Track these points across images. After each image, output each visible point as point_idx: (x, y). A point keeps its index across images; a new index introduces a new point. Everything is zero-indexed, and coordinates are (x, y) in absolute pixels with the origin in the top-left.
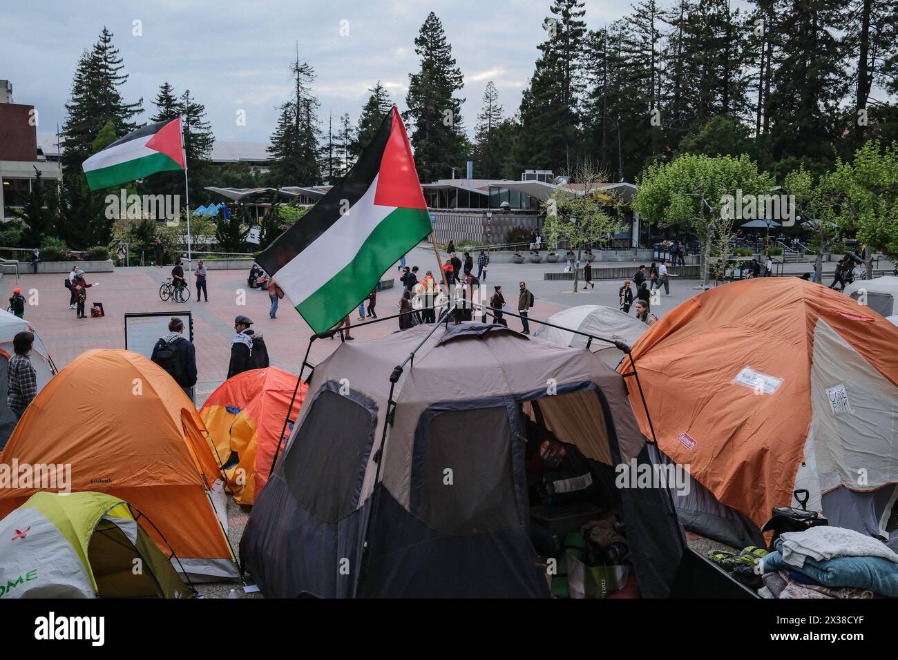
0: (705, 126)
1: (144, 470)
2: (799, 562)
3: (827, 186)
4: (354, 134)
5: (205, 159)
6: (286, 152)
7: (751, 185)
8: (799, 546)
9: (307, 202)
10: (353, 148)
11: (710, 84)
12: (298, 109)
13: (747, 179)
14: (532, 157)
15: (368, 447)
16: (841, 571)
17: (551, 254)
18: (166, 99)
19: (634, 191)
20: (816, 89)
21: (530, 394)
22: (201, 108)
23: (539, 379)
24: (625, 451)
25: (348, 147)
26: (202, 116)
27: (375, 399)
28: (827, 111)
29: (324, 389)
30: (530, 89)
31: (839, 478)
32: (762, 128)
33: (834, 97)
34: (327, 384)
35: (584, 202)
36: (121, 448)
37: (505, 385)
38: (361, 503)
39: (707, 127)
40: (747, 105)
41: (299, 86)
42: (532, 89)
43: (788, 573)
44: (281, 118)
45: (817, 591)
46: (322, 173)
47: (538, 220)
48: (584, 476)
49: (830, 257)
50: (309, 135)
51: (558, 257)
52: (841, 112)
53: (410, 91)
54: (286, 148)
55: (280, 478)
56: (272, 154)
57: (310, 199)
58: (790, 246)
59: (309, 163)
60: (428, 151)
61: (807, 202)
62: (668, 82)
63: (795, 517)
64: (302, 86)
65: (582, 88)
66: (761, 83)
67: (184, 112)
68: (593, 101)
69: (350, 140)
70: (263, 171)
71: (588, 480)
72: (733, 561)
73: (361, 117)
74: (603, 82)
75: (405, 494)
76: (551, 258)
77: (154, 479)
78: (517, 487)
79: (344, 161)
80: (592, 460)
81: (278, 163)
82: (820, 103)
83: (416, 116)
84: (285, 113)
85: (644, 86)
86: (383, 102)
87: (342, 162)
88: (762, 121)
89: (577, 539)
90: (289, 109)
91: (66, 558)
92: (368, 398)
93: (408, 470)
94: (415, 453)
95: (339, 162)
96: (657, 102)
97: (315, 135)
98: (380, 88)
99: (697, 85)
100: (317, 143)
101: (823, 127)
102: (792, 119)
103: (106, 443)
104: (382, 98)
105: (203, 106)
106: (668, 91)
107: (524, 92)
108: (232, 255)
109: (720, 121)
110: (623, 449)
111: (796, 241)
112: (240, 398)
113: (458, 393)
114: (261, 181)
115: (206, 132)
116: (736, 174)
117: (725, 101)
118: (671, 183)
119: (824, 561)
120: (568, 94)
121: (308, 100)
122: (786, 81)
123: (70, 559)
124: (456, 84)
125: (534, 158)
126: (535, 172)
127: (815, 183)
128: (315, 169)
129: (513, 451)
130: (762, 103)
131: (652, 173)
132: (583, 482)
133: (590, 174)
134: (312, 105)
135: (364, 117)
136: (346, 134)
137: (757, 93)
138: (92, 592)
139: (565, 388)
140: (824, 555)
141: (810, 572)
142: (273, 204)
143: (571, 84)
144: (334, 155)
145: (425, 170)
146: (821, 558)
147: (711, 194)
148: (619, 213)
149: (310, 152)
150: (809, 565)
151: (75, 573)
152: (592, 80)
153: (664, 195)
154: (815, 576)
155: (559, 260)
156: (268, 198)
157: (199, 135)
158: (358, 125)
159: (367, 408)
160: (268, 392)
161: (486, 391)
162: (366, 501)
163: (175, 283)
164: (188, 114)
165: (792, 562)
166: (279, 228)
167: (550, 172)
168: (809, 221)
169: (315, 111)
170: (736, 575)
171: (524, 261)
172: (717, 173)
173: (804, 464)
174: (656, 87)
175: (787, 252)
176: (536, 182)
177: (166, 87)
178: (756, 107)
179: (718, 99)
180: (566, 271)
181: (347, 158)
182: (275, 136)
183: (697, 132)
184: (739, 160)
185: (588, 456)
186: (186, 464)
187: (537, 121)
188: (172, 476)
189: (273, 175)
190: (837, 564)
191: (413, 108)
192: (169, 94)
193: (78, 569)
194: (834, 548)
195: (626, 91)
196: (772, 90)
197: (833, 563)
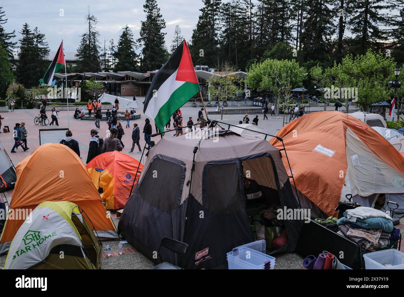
0: (274, 46)
1: (76, 194)
2: (354, 220)
3: (328, 73)
4: (116, 49)
5: (45, 60)
6: (84, 57)
7: (297, 72)
8: (354, 214)
9: (96, 79)
10: (116, 55)
11: (276, 28)
12: (90, 37)
13: (294, 70)
14: (197, 60)
15: (183, 180)
16: (371, 222)
17: (209, 103)
18: (26, 31)
19: (245, 75)
20: (322, 31)
21: (245, 158)
22: (43, 35)
23: (248, 152)
24: (281, 181)
25: (113, 55)
26: (44, 39)
27: (183, 161)
28: (326, 41)
29: (155, 158)
30: (196, 29)
31: (356, 191)
32: (298, 48)
33: (329, 35)
34: (157, 156)
35: (225, 80)
36: (66, 185)
37: (235, 154)
38: (182, 202)
39: (275, 47)
40: (292, 38)
41: (90, 26)
42: (197, 29)
43: (349, 225)
44: (82, 41)
45: (361, 231)
46: (101, 66)
47: (203, 88)
48: (258, 192)
49: (328, 104)
50: (95, 48)
51: (212, 104)
52: (332, 41)
53: (141, 29)
54: (84, 55)
55: (137, 195)
56: (77, 57)
57: (97, 79)
58: (312, 99)
59: (95, 61)
60: (150, 57)
61: (320, 80)
62: (258, 27)
63: (348, 204)
64: (91, 26)
65: (219, 29)
66: (298, 28)
67: (35, 37)
68: (224, 35)
69: (114, 51)
70: (74, 65)
71: (260, 194)
72: (325, 222)
73: (119, 40)
74: (229, 26)
75: (200, 198)
76: (209, 105)
77: (80, 197)
78: (241, 195)
79: (112, 61)
80: (262, 186)
81: (81, 61)
82: (324, 37)
83: (144, 40)
84: (84, 38)
85: (247, 28)
86: (129, 34)
87: (110, 62)
88: (299, 44)
89: (258, 218)
90: (85, 37)
91: (67, 227)
92: (179, 161)
93: (201, 188)
94: (203, 182)
95: (109, 61)
96: (253, 36)
97: (98, 49)
98: (127, 28)
99: (270, 28)
100: (99, 52)
101: (324, 48)
102: (311, 44)
103: (59, 183)
104: (129, 32)
105: (44, 35)
106: (258, 30)
107: (193, 30)
108: (64, 104)
109: (281, 44)
110: (280, 180)
111: (314, 97)
112: (102, 164)
113: (217, 158)
114: (73, 70)
115: (46, 47)
116: (290, 68)
117: (283, 35)
118: (262, 71)
119: (364, 219)
120: (213, 31)
121: (94, 33)
122: (309, 27)
123: (68, 227)
124: (162, 26)
125: (199, 60)
126: (200, 66)
127: (323, 72)
128: (98, 64)
129: (239, 181)
130: (298, 37)
131: (253, 67)
132: (258, 195)
133: (228, 68)
134: (96, 35)
135: (120, 41)
136: (112, 49)
137: (296, 32)
138: (79, 240)
139: (257, 156)
140: (365, 217)
141: (359, 224)
142: (83, 81)
143: (215, 27)
144: (106, 58)
145: (149, 65)
146: (363, 218)
147: (280, 76)
148: (241, 85)
149: (96, 56)
150: (358, 221)
151: (71, 232)
152: (224, 25)
153: (259, 77)
154: (361, 225)
155: (212, 106)
156: (76, 78)
157: (42, 48)
158: (118, 44)
159: (180, 164)
160: (117, 162)
161: (228, 157)
162: (184, 202)
163: (42, 117)
164: (37, 38)
165: (351, 221)
166: (86, 91)
167: (207, 67)
168: (321, 88)
169: (98, 38)
170: (328, 227)
171: (197, 106)
172: (282, 67)
173: (345, 185)
174: (252, 29)
175: (311, 102)
176: (201, 71)
177: (26, 26)
178: (296, 38)
179: (279, 34)
180: (217, 110)
181: (113, 59)
182: (79, 49)
183: (271, 49)
184: (291, 62)
185: (260, 184)
186: (93, 191)
187: (199, 43)
188: (88, 196)
189: (78, 67)
190: (370, 220)
191: (143, 37)
192: (28, 29)
193: (72, 231)
194: (368, 214)
195: (239, 30)
196: (303, 31)
197: (368, 220)
